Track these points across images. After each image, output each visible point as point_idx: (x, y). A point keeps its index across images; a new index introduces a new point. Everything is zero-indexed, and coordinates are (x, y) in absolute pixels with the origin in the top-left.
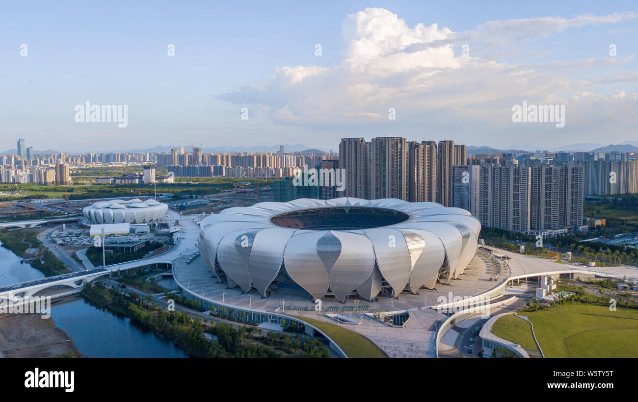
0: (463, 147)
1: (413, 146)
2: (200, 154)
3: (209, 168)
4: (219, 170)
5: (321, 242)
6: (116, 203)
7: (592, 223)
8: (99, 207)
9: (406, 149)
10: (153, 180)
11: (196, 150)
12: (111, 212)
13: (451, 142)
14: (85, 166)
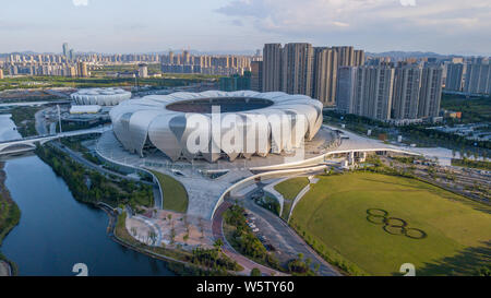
0: (361, 52)
1: (318, 51)
2: (188, 56)
3: (190, 67)
4: (197, 69)
5: (173, 120)
6: (93, 91)
7: (448, 114)
8: (82, 94)
9: (311, 53)
10: (146, 75)
11: (186, 53)
12: (88, 97)
13: (350, 48)
14: (109, 64)
